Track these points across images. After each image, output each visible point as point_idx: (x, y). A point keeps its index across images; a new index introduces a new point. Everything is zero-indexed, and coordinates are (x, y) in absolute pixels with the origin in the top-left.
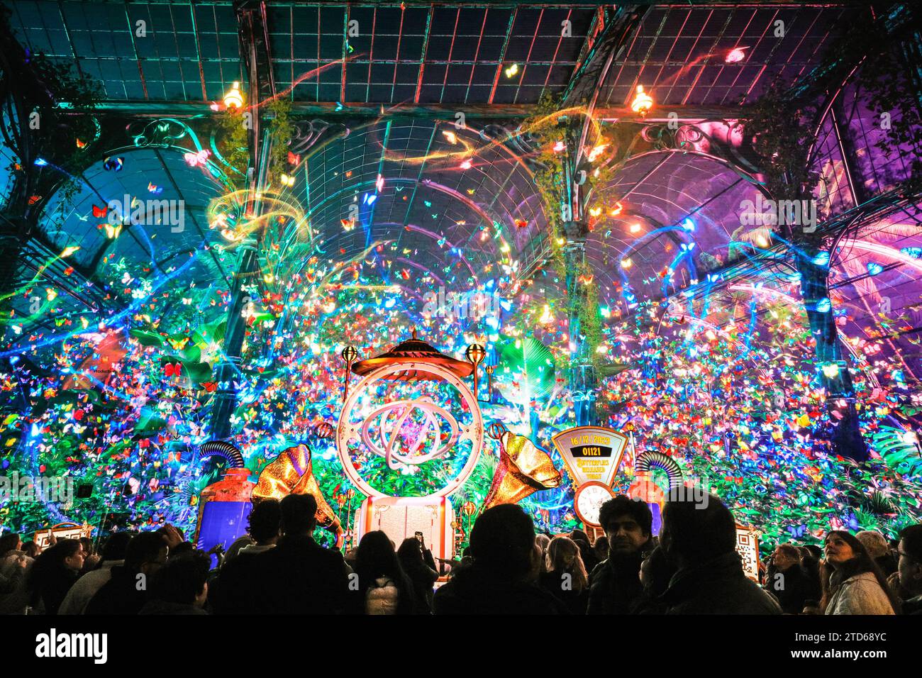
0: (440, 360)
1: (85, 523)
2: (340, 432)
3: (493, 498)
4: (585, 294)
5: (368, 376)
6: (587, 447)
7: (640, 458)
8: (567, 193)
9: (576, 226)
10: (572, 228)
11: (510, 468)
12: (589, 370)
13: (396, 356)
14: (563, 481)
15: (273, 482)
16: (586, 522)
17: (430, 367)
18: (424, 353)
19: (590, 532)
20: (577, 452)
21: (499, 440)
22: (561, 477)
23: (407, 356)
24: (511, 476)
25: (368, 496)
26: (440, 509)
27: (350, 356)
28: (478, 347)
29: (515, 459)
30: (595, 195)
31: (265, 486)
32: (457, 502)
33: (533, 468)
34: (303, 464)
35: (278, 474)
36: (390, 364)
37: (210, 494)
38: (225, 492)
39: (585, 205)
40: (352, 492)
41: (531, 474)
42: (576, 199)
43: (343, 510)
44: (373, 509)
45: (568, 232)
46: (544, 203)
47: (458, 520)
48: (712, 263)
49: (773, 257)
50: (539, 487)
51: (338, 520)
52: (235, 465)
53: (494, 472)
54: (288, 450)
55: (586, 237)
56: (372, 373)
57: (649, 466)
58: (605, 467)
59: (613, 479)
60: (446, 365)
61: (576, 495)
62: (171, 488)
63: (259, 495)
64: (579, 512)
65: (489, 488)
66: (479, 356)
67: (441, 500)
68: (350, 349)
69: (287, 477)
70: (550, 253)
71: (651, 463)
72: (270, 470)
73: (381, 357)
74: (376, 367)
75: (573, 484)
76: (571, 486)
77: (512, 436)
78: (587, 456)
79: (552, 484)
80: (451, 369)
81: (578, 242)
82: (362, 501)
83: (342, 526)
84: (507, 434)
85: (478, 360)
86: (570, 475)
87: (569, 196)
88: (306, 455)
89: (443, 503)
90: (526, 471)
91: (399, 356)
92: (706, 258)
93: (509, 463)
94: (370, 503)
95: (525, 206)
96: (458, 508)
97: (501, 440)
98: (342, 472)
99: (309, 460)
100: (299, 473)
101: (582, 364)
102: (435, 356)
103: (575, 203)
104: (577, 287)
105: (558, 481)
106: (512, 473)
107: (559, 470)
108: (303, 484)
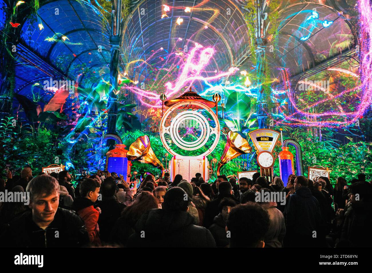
0: (202, 100)
1: (62, 165)
2: (161, 130)
3: (224, 157)
4: (265, 72)
5: (171, 107)
6: (263, 137)
7: (285, 142)
8: (258, 24)
9: (262, 40)
10: (260, 41)
11: (231, 145)
12: (265, 105)
13: (183, 99)
14: (253, 151)
15: (135, 150)
16: (261, 166)
17: (197, 104)
18: (195, 97)
19: (263, 170)
20: (259, 139)
21: (227, 134)
22: (252, 149)
23: (187, 98)
24: (231, 148)
25: (174, 156)
26: (203, 161)
27: (163, 98)
28: (218, 95)
29: (233, 142)
30: (271, 25)
31: (132, 151)
32: (210, 158)
33: (241, 146)
34: (146, 143)
35: (137, 147)
36: (181, 102)
37: (110, 154)
38: (116, 153)
39: (266, 30)
40: (167, 154)
41: (240, 148)
42: (262, 27)
43: (164, 161)
44: (176, 161)
45: (258, 43)
46: (247, 29)
47: (210, 165)
48: (321, 58)
49: (349, 55)
50: (243, 153)
51: (162, 165)
52: (119, 143)
53: (225, 147)
54: (140, 137)
55: (266, 45)
56: (173, 106)
57: (288, 145)
58: (270, 145)
59: (273, 150)
60: (204, 102)
61: (258, 156)
62: (94, 151)
63: (130, 155)
64: (259, 163)
65: (223, 153)
66: (218, 99)
67: (203, 157)
68: (163, 95)
69: (140, 148)
70: (250, 53)
71: (289, 144)
72: (133, 145)
73: (177, 99)
74: (175, 103)
75: (257, 152)
76: (256, 152)
77: (232, 133)
78: (263, 141)
79: (248, 152)
80: (206, 104)
81: (262, 48)
82: (171, 158)
83: (164, 167)
84: (230, 131)
85: (218, 101)
86: (255, 148)
87: (259, 25)
88: (147, 140)
89: (204, 159)
90: (238, 146)
91: (184, 98)
92: (319, 55)
93: (231, 143)
94: (175, 158)
95: (239, 30)
96: (210, 161)
97: (228, 134)
98: (162, 146)
99: (149, 141)
100: (145, 147)
101: (262, 103)
102: (199, 99)
103: (262, 29)
104: (261, 69)
105: (251, 150)
106: (232, 147)
107: (251, 146)
108: (147, 151)
